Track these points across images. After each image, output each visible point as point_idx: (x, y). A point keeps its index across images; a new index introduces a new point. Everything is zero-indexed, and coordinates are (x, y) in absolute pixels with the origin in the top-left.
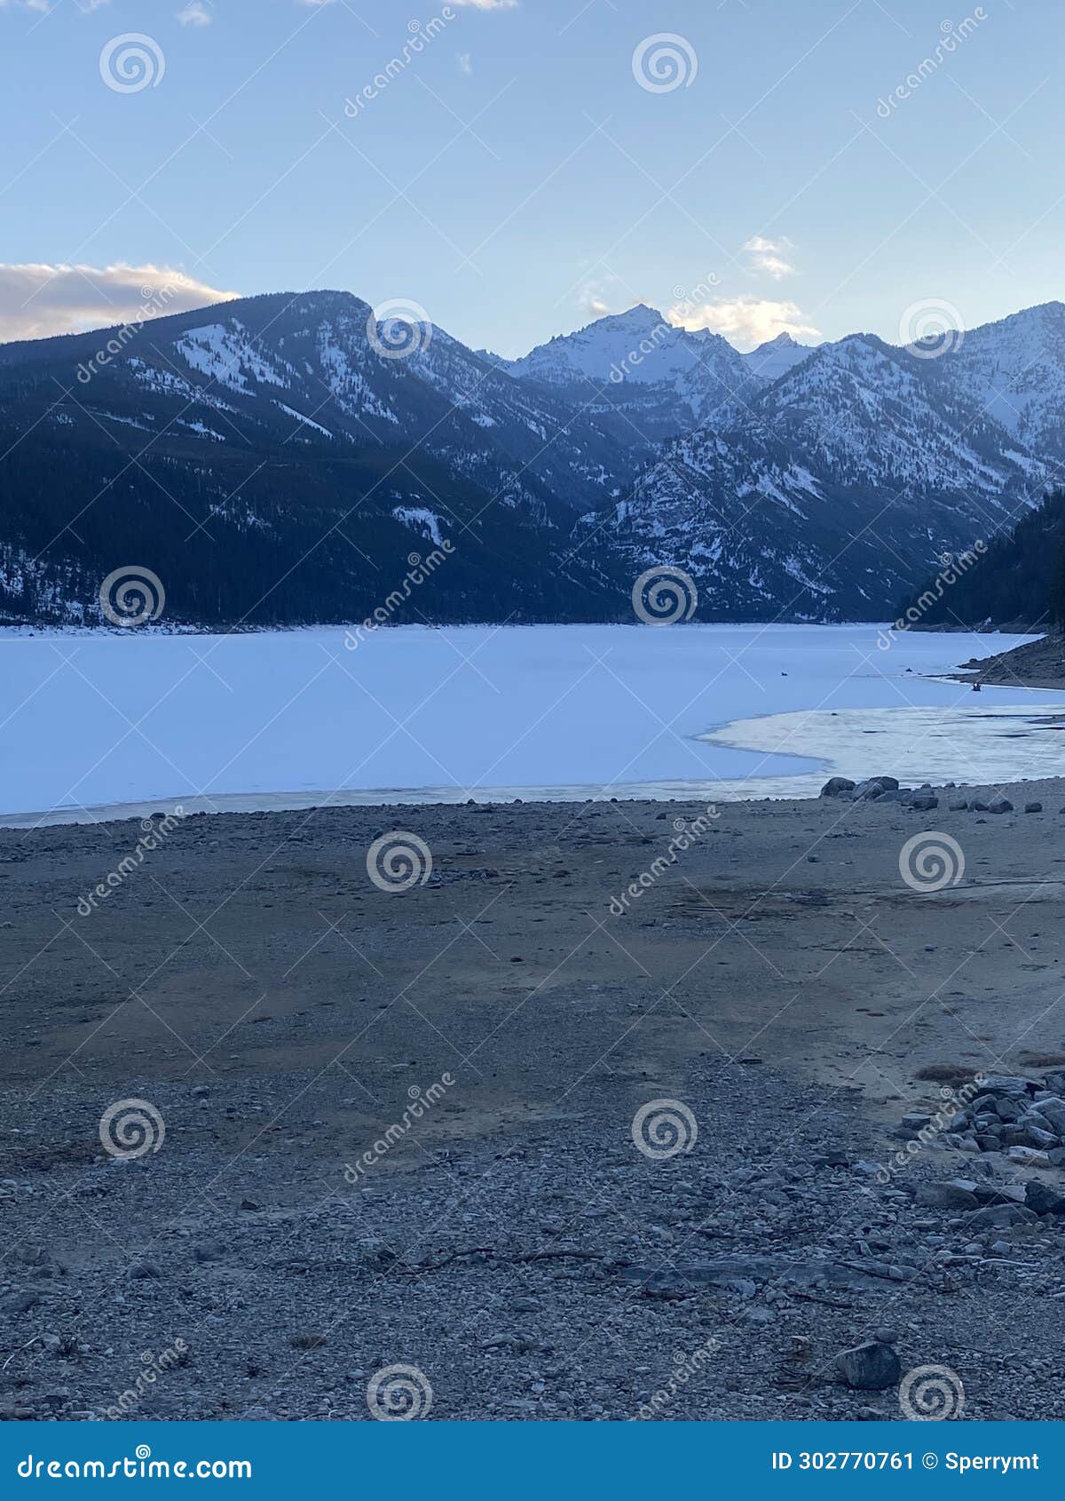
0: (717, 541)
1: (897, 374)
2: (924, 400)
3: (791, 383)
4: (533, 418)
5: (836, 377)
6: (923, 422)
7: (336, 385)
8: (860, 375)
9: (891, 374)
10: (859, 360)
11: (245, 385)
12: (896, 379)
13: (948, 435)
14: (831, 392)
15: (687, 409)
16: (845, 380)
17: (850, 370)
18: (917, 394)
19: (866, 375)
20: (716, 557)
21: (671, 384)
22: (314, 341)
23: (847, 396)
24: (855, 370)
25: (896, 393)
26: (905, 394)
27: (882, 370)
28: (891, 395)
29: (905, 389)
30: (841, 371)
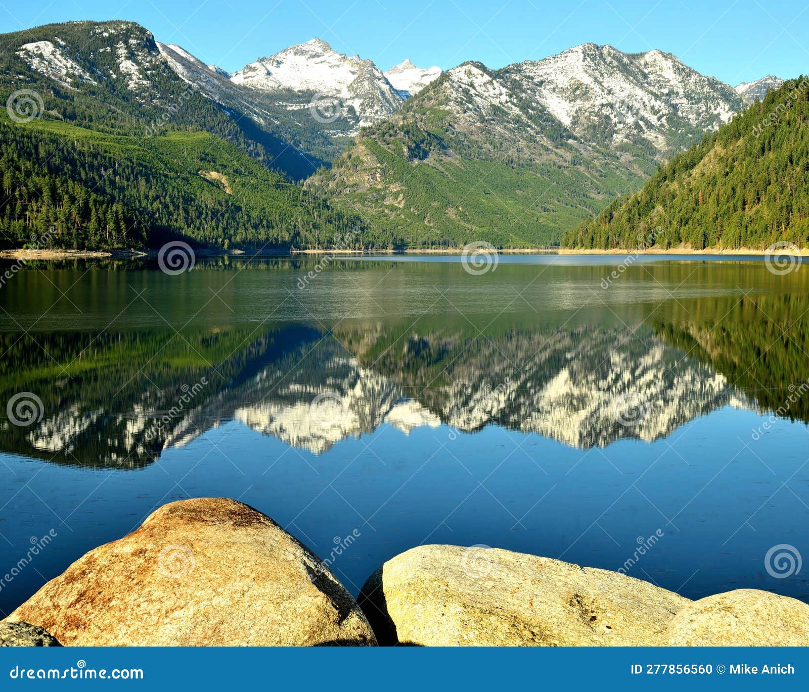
0: (401, 195)
1: (497, 88)
2: (516, 106)
3: (432, 93)
4: (255, 113)
5: (460, 90)
6: (517, 120)
7: (132, 85)
8: (474, 88)
9: (494, 89)
10: (473, 79)
11: (72, 84)
12: (497, 92)
13: (532, 128)
14: (459, 100)
15: (351, 110)
16: (466, 92)
17: (468, 85)
18: (510, 101)
19: (478, 88)
20: (401, 206)
21: (338, 91)
22: (114, 55)
23: (470, 103)
24: (472, 85)
25: (498, 100)
26: (504, 101)
27: (488, 85)
28: (496, 102)
29: (504, 98)
30: (463, 86)
